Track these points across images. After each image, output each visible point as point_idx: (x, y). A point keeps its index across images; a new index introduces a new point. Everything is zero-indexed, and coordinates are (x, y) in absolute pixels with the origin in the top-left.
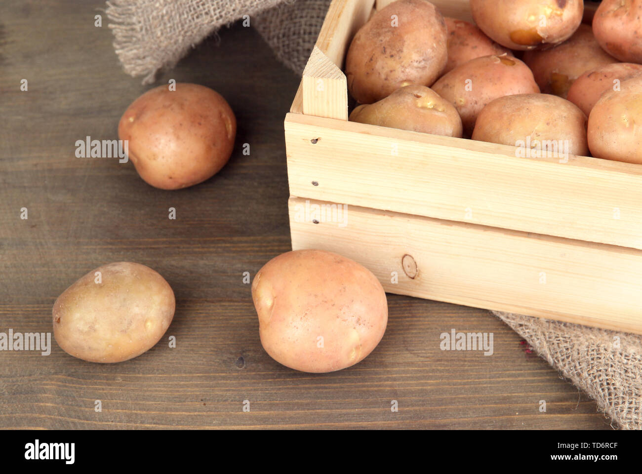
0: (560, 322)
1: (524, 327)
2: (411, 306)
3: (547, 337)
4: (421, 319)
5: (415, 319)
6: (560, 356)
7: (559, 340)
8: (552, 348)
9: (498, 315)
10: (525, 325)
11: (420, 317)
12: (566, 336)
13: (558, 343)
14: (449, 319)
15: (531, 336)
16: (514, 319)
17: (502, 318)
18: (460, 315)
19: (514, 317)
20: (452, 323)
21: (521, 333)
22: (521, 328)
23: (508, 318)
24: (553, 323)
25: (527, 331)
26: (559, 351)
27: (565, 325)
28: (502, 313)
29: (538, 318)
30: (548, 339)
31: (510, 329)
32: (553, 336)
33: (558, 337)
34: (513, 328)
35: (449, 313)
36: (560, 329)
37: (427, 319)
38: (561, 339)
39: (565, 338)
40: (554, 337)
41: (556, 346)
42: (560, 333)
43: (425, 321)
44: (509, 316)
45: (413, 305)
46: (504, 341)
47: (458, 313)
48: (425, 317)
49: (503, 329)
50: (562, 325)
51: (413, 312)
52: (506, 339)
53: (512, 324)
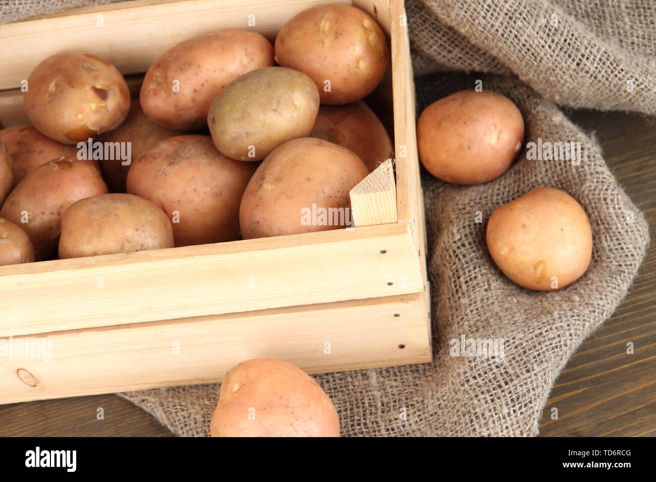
0: (179, 387)
1: (145, 402)
2: (43, 409)
3: (165, 406)
4: (54, 419)
5: (49, 421)
6: (178, 424)
7: (176, 409)
8: (171, 418)
9: (123, 396)
10: (147, 400)
11: (53, 417)
12: (183, 404)
13: (176, 412)
14: (80, 412)
15: (153, 409)
16: (136, 396)
17: (127, 398)
18: (90, 405)
19: (137, 394)
20: (83, 415)
21: (144, 408)
22: (143, 403)
23: (131, 396)
24: (172, 390)
25: (148, 405)
26: (177, 419)
27: (184, 389)
28: (124, 393)
29: (159, 389)
30: (166, 409)
31: (135, 407)
32: (171, 404)
33: (175, 406)
34: (137, 405)
35: (79, 406)
36: (178, 397)
37: (59, 418)
38: (179, 407)
39: (182, 406)
40: (171, 407)
41: (174, 415)
42: (176, 401)
43: (58, 421)
44: (133, 394)
45: (45, 407)
46: (134, 420)
47: (87, 404)
48: (57, 417)
49: (131, 408)
50: (181, 391)
51: (46, 414)
52: (134, 417)
53: (136, 401)
